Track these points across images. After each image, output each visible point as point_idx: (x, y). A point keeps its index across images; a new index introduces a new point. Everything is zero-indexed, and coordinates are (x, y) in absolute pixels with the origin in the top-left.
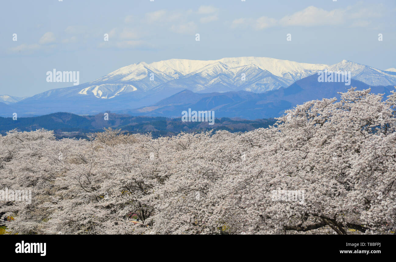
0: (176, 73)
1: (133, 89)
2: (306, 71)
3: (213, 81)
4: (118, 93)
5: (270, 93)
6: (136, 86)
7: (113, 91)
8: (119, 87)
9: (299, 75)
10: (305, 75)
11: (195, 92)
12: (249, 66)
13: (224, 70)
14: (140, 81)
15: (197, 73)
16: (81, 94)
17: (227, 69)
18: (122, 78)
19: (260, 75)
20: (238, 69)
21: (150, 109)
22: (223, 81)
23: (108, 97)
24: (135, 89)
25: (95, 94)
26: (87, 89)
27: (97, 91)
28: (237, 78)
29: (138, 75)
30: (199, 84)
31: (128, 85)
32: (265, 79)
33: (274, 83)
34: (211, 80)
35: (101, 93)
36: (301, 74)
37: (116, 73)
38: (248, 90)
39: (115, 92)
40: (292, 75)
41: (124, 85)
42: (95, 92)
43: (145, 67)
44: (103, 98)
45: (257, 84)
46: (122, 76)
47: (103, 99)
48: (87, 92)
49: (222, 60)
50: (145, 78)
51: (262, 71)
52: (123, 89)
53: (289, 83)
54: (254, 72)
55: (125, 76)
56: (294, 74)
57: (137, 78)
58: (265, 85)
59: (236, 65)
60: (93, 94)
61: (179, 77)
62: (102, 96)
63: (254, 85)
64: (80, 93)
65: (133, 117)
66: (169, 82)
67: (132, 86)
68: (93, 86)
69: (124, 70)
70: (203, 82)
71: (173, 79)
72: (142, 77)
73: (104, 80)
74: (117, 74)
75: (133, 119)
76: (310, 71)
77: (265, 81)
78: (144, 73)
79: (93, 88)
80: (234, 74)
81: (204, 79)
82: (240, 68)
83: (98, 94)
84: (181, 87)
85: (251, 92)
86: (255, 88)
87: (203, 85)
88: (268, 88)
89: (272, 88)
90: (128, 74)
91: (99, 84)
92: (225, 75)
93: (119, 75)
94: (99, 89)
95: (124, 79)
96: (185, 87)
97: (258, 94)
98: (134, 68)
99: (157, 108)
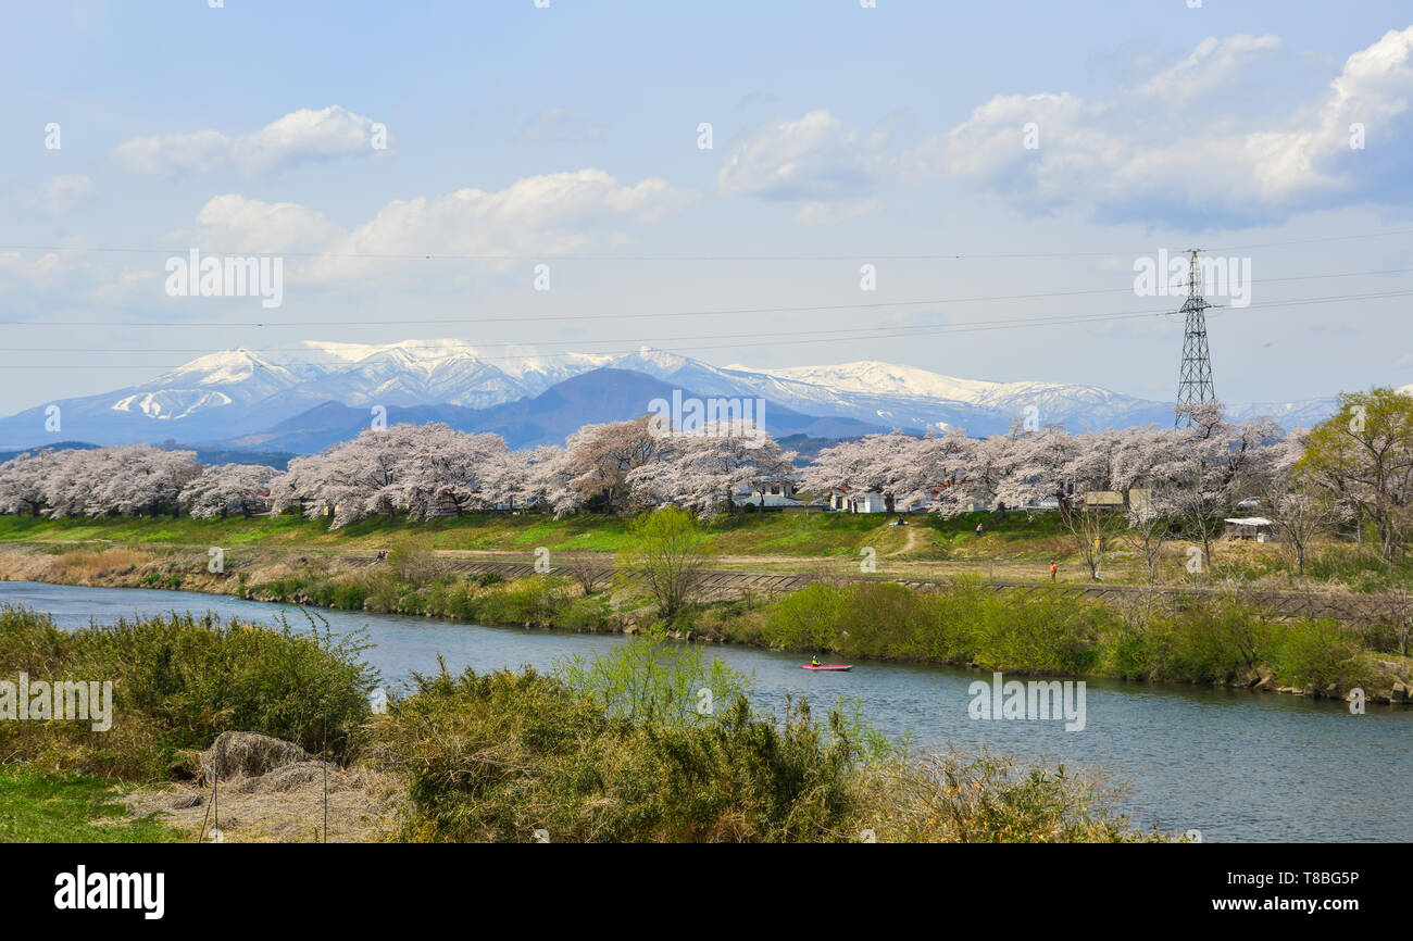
0: (310, 370)
1: (223, 400)
2: (569, 367)
3: (385, 386)
4: (193, 407)
5: (501, 408)
6: (229, 395)
7: (182, 404)
8: (195, 397)
9: (555, 374)
10: (566, 375)
11: (349, 406)
12: (458, 357)
13: (408, 364)
14: (238, 385)
15: (354, 368)
16: (118, 411)
17: (412, 362)
18: (202, 378)
19: (481, 374)
20: (436, 363)
21: (259, 440)
22: (404, 385)
23: (172, 415)
24: (228, 401)
25: (146, 410)
26: (129, 400)
27: (150, 405)
28: (434, 380)
29: (235, 372)
30: (357, 391)
31: (214, 393)
32: (489, 383)
33: (508, 391)
34: (383, 383)
35: (157, 408)
36: (560, 374)
37: (189, 368)
38: (457, 402)
39: (186, 407)
40: (541, 375)
41: (205, 393)
42: (145, 407)
43: (248, 357)
44: (162, 417)
45: (474, 393)
46: (200, 375)
47: (162, 420)
48: (130, 404)
49: (403, 345)
50: (247, 380)
51: (484, 366)
52: (203, 400)
53: (536, 391)
54: (468, 368)
55: (207, 374)
56: (545, 373)
57: (233, 379)
58: (489, 393)
59: (432, 355)
60: (142, 409)
61: (317, 377)
62: (160, 414)
63: (467, 395)
64: (116, 407)
65: (223, 452)
66: (297, 386)
67: (222, 395)
68: (142, 394)
69: (205, 362)
70: (365, 388)
71: (304, 381)
72: (243, 376)
73: (165, 382)
74: (191, 369)
75: (223, 455)
76: (578, 368)
77: (488, 386)
78: (246, 369)
79: (142, 399)
80: (427, 373)
81: (368, 381)
82: (439, 361)
83: (152, 411)
84: (320, 396)
85: (464, 408)
86: (470, 402)
87: (366, 393)
88: (495, 400)
89: (503, 399)
90: (215, 371)
91: (153, 389)
92: (409, 373)
93: (194, 373)
94: (154, 400)
95: (206, 381)
96: (330, 397)
97: (478, 411)
98: (227, 358)
99: (273, 437)
